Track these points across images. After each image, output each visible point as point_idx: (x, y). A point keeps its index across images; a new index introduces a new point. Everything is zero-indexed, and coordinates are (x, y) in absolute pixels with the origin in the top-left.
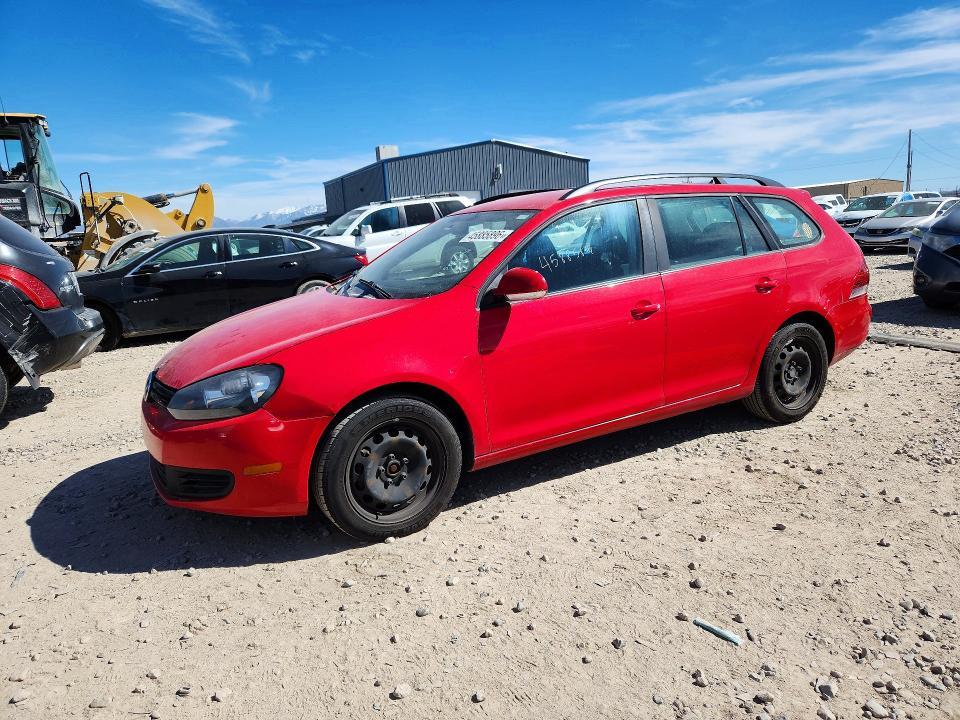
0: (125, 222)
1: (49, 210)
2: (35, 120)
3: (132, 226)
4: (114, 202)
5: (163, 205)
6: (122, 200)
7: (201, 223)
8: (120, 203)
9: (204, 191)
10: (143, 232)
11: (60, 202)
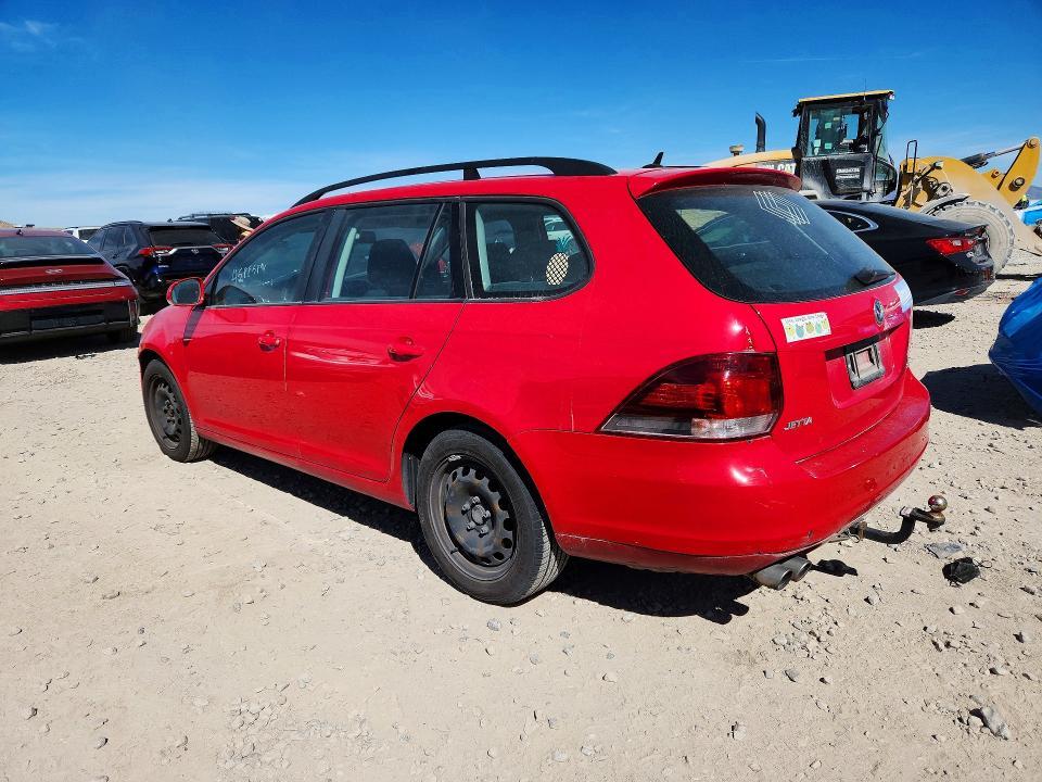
0: (939, 185)
1: (880, 178)
2: (886, 96)
3: (944, 189)
4: (934, 167)
5: (981, 165)
6: (941, 165)
7: (1019, 182)
8: (939, 168)
9: (1031, 146)
10: (954, 196)
11: (888, 169)
